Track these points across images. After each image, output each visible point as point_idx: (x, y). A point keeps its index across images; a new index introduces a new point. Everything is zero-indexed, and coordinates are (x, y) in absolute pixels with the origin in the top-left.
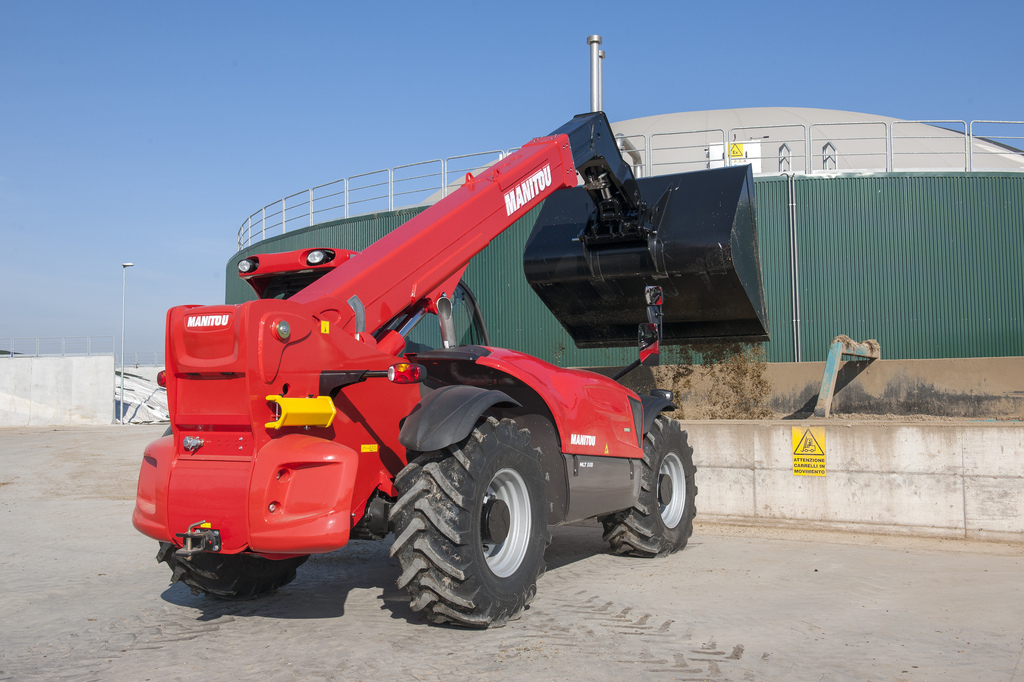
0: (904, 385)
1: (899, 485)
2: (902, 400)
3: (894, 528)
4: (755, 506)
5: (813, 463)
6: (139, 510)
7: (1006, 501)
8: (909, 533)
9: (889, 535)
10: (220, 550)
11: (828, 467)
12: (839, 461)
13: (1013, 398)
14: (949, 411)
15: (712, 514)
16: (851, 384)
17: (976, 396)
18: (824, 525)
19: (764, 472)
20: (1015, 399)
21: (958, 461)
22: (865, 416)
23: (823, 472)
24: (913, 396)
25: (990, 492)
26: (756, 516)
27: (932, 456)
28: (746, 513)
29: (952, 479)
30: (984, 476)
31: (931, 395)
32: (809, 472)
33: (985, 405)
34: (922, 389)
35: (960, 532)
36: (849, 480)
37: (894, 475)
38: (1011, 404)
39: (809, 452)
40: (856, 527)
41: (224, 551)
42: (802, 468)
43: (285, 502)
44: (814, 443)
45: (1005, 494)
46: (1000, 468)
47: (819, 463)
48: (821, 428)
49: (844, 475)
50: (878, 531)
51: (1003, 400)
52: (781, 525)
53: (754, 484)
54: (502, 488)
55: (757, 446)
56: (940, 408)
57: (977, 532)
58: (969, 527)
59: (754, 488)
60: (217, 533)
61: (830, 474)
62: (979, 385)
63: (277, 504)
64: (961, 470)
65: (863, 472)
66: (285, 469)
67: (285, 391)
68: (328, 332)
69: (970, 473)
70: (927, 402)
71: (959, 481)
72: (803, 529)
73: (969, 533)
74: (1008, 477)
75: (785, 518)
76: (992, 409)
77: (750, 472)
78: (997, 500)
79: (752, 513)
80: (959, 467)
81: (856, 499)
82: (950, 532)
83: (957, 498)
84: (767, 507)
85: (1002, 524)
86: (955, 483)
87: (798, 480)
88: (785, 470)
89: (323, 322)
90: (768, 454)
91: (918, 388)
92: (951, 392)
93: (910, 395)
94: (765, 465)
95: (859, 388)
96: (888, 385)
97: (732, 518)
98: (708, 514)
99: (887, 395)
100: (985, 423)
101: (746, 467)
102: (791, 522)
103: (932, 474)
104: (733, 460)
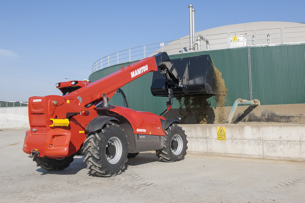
0: (267, 113)
1: (245, 143)
2: (266, 117)
3: (244, 156)
4: (207, 149)
5: (222, 137)
6: (24, 147)
7: (274, 148)
8: (248, 157)
9: (243, 158)
10: (39, 156)
11: (226, 138)
12: (229, 136)
13: (299, 117)
14: (280, 121)
15: (196, 152)
16: (251, 112)
17: (288, 116)
18: (226, 155)
19: (210, 139)
20: (300, 117)
21: (261, 136)
22: (255, 122)
23: (225, 139)
24: (269, 116)
25: (270, 145)
26: (208, 152)
27: (254, 134)
28: (205, 152)
29: (260, 141)
30: (268, 140)
31: (275, 116)
32: (221, 139)
33: (291, 119)
34: (272, 114)
35: (262, 157)
36: (232, 141)
37: (244, 140)
38: (298, 118)
39: (221, 134)
40: (234, 155)
41: (40, 156)
42: (220, 138)
43: (54, 145)
44: (223, 131)
45: (274, 146)
46: (272, 138)
47: (224, 137)
48: (224, 126)
49: (231, 140)
50: (239, 156)
51: (296, 117)
52: (214, 155)
53: (207, 143)
54: (114, 142)
55: (208, 132)
56: (277, 120)
57: (266, 157)
58: (264, 155)
59: (207, 144)
60: (39, 152)
61: (227, 140)
62: (289, 113)
63: (51, 145)
64: (262, 138)
65: (236, 139)
66: (54, 137)
67: (56, 117)
68: (69, 103)
69: (264, 139)
70: (273, 118)
71: (261, 142)
72: (220, 156)
73: (264, 157)
74: (275, 141)
75: (215, 153)
76: (293, 120)
77: (206, 139)
78: (272, 147)
79: (206, 152)
80: (261, 138)
81: (234, 147)
82: (259, 157)
83: (261, 147)
84: (210, 150)
85: (273, 155)
86: (260, 142)
87: (219, 141)
88: (215, 139)
89: (67, 100)
90: (211, 134)
91: (271, 114)
92: (280, 115)
93: (268, 116)
94: (210, 137)
95: (253, 114)
96: (262, 113)
97: (202, 153)
98: (195, 152)
99: (262, 116)
100: (268, 125)
101: (205, 138)
102: (217, 154)
103: (254, 140)
104: (201, 136)
